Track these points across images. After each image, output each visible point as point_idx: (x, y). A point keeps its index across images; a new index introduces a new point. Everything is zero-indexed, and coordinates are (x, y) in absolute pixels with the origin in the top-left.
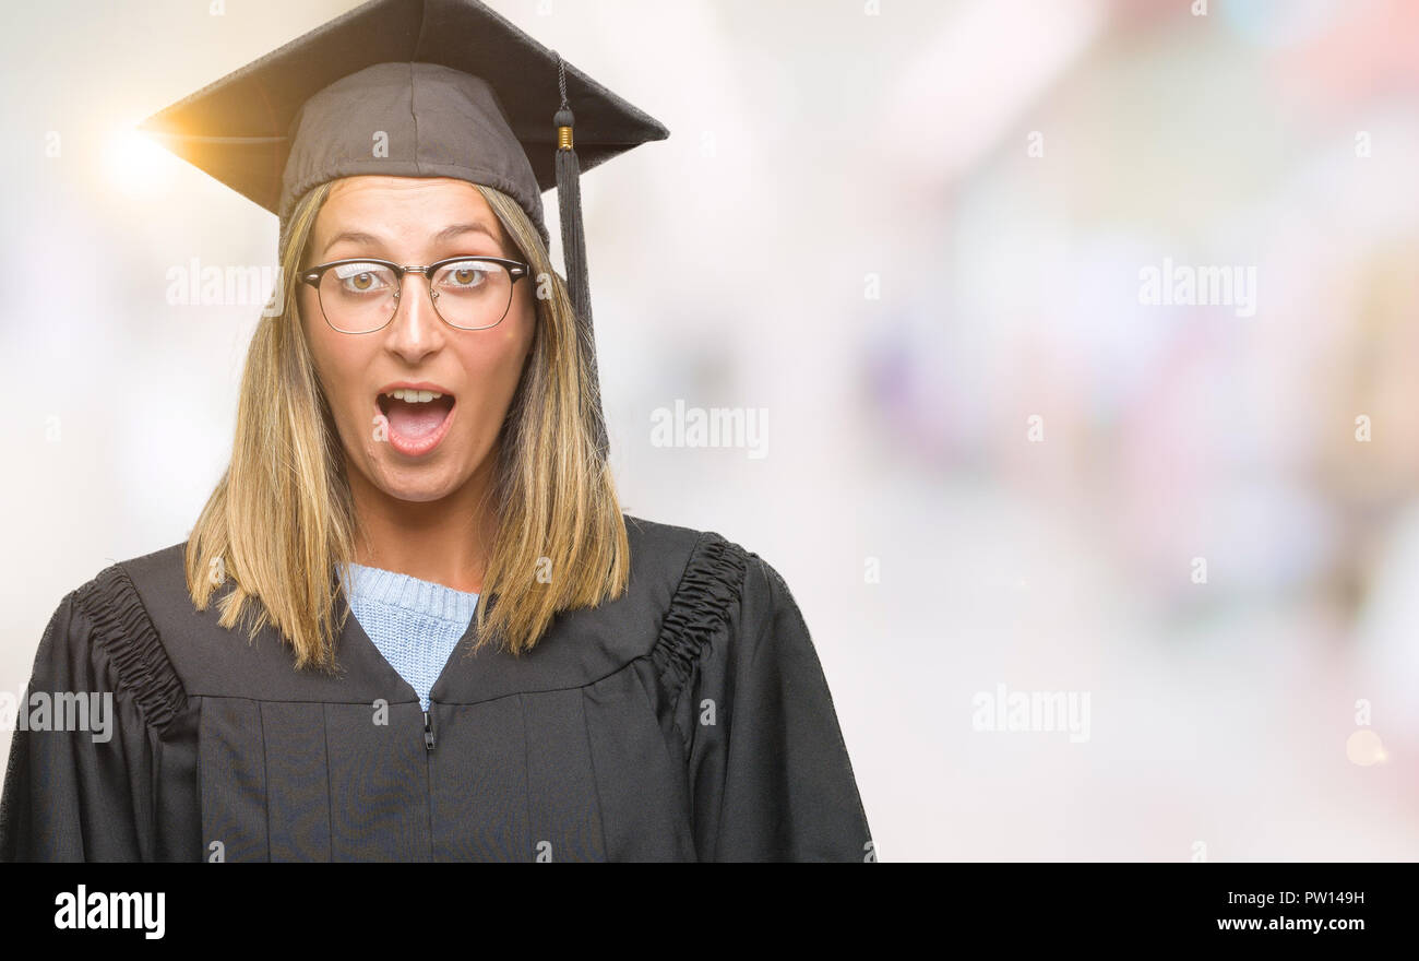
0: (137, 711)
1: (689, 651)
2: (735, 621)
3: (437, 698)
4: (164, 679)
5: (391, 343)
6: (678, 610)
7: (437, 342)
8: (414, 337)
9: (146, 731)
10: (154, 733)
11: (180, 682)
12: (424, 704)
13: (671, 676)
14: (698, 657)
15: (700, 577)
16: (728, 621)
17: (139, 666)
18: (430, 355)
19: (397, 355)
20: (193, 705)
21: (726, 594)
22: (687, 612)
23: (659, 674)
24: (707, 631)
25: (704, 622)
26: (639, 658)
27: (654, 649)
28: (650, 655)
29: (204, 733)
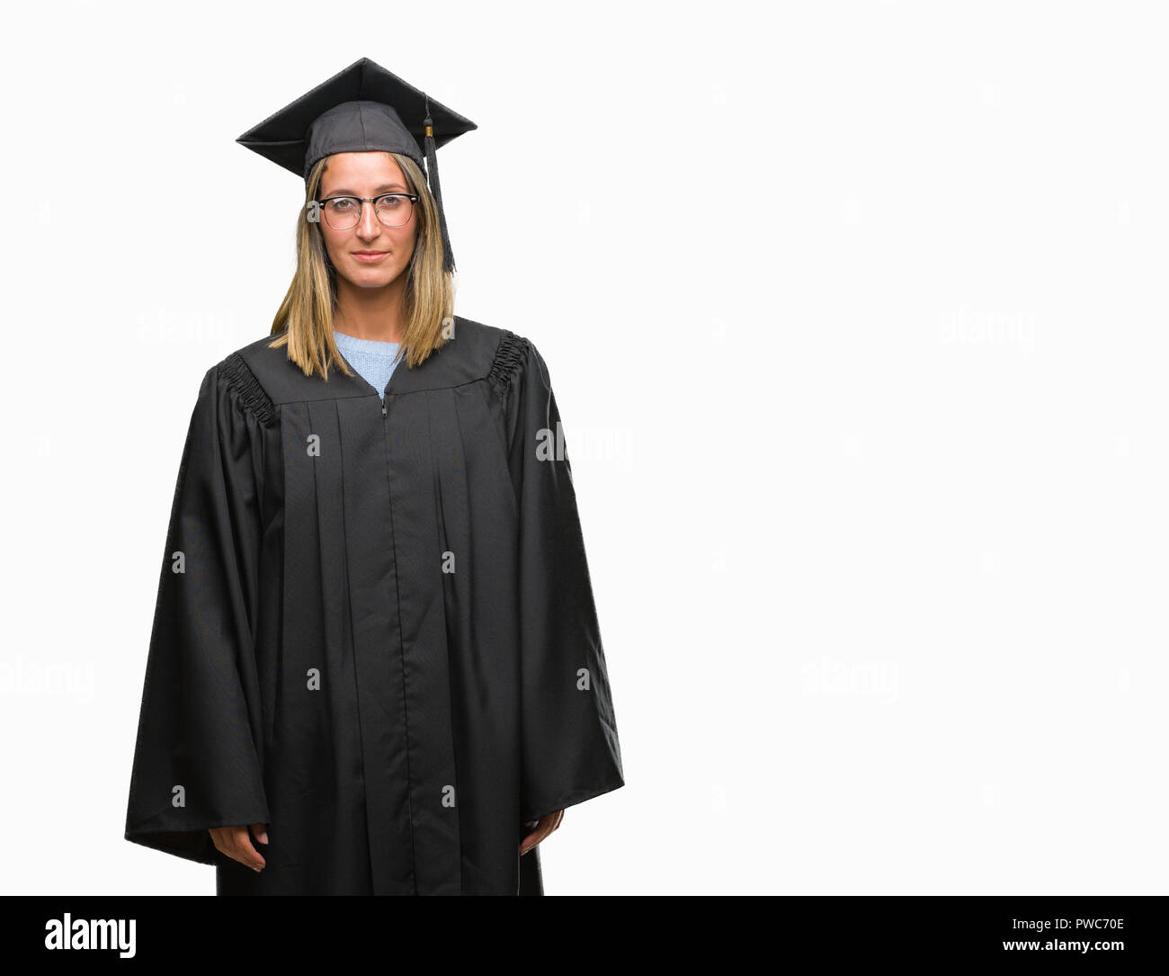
0: (253, 417)
1: (506, 377)
2: (524, 362)
3: (387, 392)
4: (263, 400)
5: (359, 233)
6: (499, 359)
7: (378, 231)
8: (368, 230)
9: (258, 425)
10: (262, 425)
11: (270, 399)
12: (382, 395)
13: (498, 388)
14: (510, 379)
15: (507, 345)
16: (521, 364)
17: (252, 396)
18: (376, 238)
19: (361, 239)
20: (277, 409)
21: (519, 353)
22: (503, 360)
23: (491, 388)
24: (512, 368)
25: (510, 364)
26: (482, 379)
27: (489, 376)
28: (487, 378)
29: (284, 421)
